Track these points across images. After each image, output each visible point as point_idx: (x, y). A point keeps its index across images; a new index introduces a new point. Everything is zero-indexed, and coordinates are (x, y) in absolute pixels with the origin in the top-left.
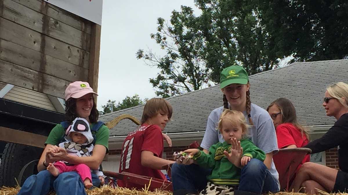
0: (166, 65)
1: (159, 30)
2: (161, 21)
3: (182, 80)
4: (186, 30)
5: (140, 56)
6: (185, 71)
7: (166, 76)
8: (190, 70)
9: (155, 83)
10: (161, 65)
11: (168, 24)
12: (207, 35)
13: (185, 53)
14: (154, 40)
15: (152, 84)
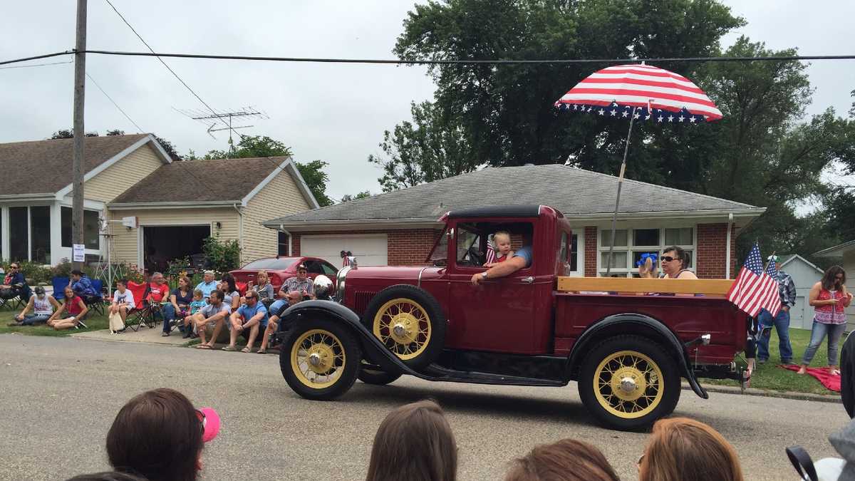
0: (390, 168)
1: (386, 140)
2: (387, 133)
3: (402, 180)
4: (406, 141)
5: (371, 160)
6: (405, 174)
7: (390, 176)
8: (409, 172)
9: (381, 182)
10: (387, 168)
11: (392, 136)
12: (422, 145)
13: (405, 159)
14: (382, 148)
15: (379, 183)
